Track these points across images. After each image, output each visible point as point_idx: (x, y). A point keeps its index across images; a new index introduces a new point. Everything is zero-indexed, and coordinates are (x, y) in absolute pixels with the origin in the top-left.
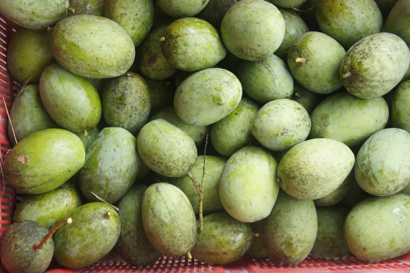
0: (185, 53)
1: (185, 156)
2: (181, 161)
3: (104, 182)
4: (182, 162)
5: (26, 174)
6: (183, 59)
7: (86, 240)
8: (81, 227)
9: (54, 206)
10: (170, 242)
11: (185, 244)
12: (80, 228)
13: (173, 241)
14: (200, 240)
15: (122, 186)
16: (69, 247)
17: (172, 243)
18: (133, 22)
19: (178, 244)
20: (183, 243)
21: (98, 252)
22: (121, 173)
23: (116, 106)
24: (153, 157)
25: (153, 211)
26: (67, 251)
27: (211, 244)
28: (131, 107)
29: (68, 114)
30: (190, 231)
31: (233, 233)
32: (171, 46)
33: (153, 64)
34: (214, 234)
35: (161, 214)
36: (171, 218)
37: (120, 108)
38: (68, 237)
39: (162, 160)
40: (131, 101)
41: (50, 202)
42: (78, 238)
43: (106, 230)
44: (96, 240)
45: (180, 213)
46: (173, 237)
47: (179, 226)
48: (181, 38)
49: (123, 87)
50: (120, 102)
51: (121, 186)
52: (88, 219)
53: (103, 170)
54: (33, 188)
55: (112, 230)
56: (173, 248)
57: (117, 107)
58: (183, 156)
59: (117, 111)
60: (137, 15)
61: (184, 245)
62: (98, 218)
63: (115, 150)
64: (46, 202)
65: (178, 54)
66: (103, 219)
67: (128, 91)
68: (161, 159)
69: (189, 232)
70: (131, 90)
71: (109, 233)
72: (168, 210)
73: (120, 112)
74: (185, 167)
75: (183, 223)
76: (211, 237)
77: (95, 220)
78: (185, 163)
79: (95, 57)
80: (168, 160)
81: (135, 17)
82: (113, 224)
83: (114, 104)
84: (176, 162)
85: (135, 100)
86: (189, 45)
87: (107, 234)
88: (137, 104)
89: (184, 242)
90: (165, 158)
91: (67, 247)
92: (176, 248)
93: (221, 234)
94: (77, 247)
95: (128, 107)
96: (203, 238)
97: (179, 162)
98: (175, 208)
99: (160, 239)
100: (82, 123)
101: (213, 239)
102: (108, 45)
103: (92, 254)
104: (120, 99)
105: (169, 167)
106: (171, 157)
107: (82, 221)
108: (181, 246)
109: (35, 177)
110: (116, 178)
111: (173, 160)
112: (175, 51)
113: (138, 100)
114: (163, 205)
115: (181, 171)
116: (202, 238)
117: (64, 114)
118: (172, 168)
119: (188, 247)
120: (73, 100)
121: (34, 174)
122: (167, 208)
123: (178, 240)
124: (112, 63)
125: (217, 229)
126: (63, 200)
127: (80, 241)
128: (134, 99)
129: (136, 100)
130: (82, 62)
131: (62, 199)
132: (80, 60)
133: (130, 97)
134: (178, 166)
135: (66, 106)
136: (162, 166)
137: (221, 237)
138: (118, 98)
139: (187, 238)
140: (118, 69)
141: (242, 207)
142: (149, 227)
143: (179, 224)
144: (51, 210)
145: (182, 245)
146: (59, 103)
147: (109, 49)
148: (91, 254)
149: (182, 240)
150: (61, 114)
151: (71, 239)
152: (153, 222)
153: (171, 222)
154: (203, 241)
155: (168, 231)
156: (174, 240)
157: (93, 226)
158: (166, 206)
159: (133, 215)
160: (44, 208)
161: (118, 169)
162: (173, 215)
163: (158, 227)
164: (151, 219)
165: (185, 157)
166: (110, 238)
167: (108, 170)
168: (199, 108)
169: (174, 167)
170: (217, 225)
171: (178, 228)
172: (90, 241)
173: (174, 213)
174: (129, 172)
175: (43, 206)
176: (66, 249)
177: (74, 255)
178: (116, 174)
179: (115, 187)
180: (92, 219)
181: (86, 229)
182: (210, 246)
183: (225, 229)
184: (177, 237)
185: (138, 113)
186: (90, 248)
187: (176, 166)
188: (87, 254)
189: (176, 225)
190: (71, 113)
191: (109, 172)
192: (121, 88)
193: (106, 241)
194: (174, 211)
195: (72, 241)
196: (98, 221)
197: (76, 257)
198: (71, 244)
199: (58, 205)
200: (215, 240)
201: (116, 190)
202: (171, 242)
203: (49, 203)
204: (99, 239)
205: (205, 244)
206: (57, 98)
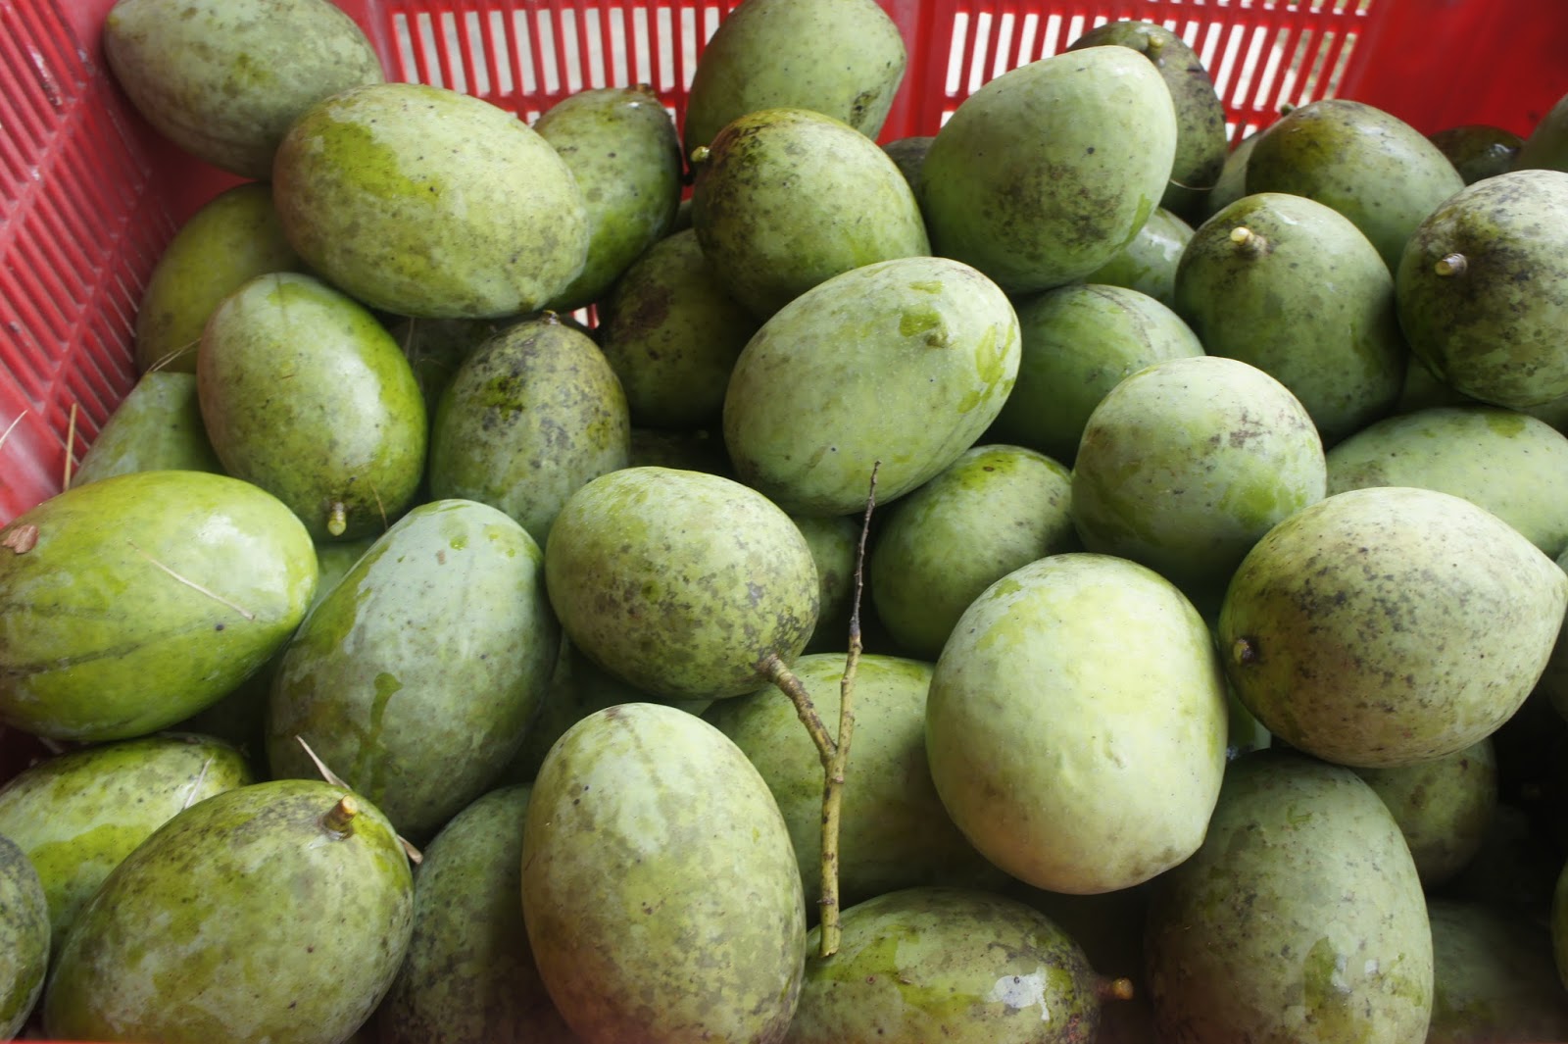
0: (787, 179)
1: (764, 561)
2: (743, 580)
3: (365, 695)
4: (750, 585)
5: (15, 599)
6: (777, 208)
7: (205, 927)
8: (195, 858)
9: (122, 799)
10: (655, 965)
11: (743, 989)
12: (187, 859)
13: (676, 963)
14: (819, 1008)
15: (450, 734)
16: (110, 965)
17: (668, 974)
18: (598, 176)
19: (703, 985)
20: (732, 986)
21: (259, 1017)
22: (451, 660)
23: (480, 416)
24: (611, 567)
25: (577, 802)
26: (98, 987)
27: (883, 1023)
28: (544, 422)
29: (276, 412)
30: (771, 922)
31: (1004, 962)
32: (732, 162)
33: (650, 330)
34: (900, 963)
35: (617, 813)
36: (674, 834)
37: (496, 426)
38: (121, 908)
39: (653, 576)
40: (547, 399)
41: (111, 782)
42: (166, 914)
43: (318, 885)
44: (255, 936)
45: (722, 815)
46: (678, 941)
47: (713, 879)
48: (772, 131)
49: (523, 345)
50: (500, 396)
51: (447, 728)
52: (242, 820)
53: (369, 635)
54: (33, 677)
55: (354, 901)
56: (671, 1005)
57: (483, 419)
58: (755, 558)
59: (482, 435)
60: (613, 155)
61: (734, 995)
62: (292, 824)
63: (440, 557)
64: (93, 779)
65: (761, 186)
66: (317, 830)
67: (539, 361)
68: (649, 567)
69: (769, 927)
70: (551, 358)
71: (332, 908)
72: (661, 791)
73: (496, 440)
74: (762, 617)
75: (736, 869)
76: (884, 980)
77: (274, 830)
78: (761, 597)
79: (428, 185)
80: (680, 572)
81: (608, 162)
82: (365, 872)
83: (475, 409)
84: (720, 583)
85: (562, 397)
86: (805, 151)
87: (320, 912)
88: (569, 417)
89: (735, 980)
90: (666, 563)
91: (103, 961)
92: (688, 1007)
93: (939, 960)
94: (153, 962)
95: (529, 423)
96: (838, 995)
97: (733, 582)
98: (699, 787)
99: (604, 950)
100: (326, 461)
101: (896, 989)
102: (487, 153)
103: (225, 1017)
104: (503, 386)
105: (682, 612)
106: (698, 555)
107: (204, 832)
108: (717, 997)
109: (52, 614)
110: (425, 682)
111: (707, 573)
112: (746, 174)
113: (576, 403)
114: (638, 768)
115: (739, 634)
116: (830, 995)
117: (260, 413)
118: (697, 612)
119: (756, 1012)
120: (309, 358)
121: (48, 600)
122: (656, 781)
123: (701, 962)
124: (491, 224)
125: (917, 942)
126: (173, 784)
127: (169, 928)
128: (561, 392)
129: (565, 401)
130: (371, 198)
131: (170, 778)
132: (365, 188)
133: (545, 383)
134: (725, 604)
135: (276, 377)
136: (648, 603)
137: (940, 975)
138: (495, 385)
139: (753, 956)
140: (514, 261)
141: (1068, 773)
142: (547, 892)
143: (716, 867)
144: (103, 819)
145: (725, 992)
146: (251, 366)
147: (488, 168)
148: (217, 1020)
149: (723, 965)
150: (247, 413)
151: (131, 915)
152: (570, 857)
153: (669, 854)
154: (838, 1008)
155: (652, 900)
156: (680, 956)
157: (253, 857)
158: (653, 771)
159: (480, 878)
160: (76, 802)
161: (441, 638)
162: (684, 820)
163: (595, 883)
164: (564, 844)
165: (765, 567)
166: (334, 941)
167: (393, 636)
168: (841, 368)
169: (709, 611)
170: (913, 923)
171: (704, 888)
172: (224, 938)
173: (693, 810)
174: (488, 668)
175: (75, 794)
176: (93, 973)
177: (125, 1012)
178: (426, 660)
179: (417, 725)
180: (260, 823)
181: (217, 868)
182: (874, 1032)
183: (959, 938)
184: (699, 943)
185: (571, 461)
186: (217, 979)
187: (717, 605)
188: (202, 1018)
189: (694, 867)
190: (289, 410)
191: (397, 646)
192: (514, 347)
193: (310, 950)
194: (695, 800)
195: (132, 929)
196: (285, 834)
197: (138, 1028)
198: (122, 943)
199: (140, 801)
200: (904, 995)
201: (419, 748)
202: (662, 967)
203: (105, 786)
204: (274, 933)
205: (845, 1026)
206: (249, 345)
